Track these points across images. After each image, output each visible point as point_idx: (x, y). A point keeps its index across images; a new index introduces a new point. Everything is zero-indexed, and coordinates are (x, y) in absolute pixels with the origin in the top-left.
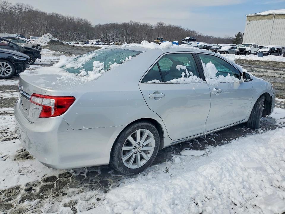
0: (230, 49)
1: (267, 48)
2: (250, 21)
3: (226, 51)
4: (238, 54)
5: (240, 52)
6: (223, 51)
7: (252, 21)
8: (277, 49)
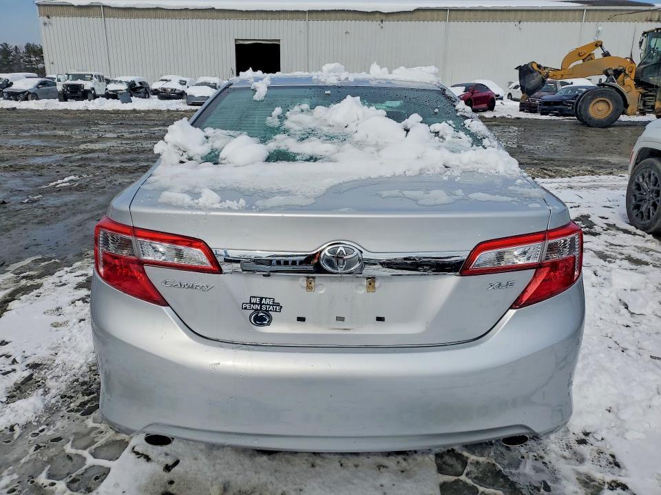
0: (37, 87)
1: (121, 82)
2: (48, 17)
3: (29, 93)
4: (66, 100)
5: (71, 92)
6: (23, 93)
7: (53, 19)
8: (140, 83)
